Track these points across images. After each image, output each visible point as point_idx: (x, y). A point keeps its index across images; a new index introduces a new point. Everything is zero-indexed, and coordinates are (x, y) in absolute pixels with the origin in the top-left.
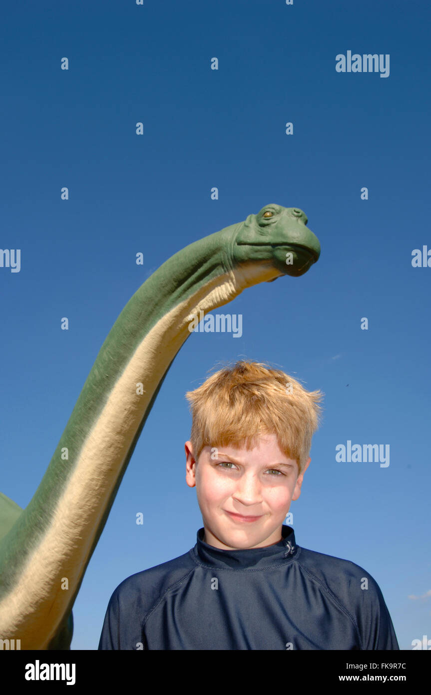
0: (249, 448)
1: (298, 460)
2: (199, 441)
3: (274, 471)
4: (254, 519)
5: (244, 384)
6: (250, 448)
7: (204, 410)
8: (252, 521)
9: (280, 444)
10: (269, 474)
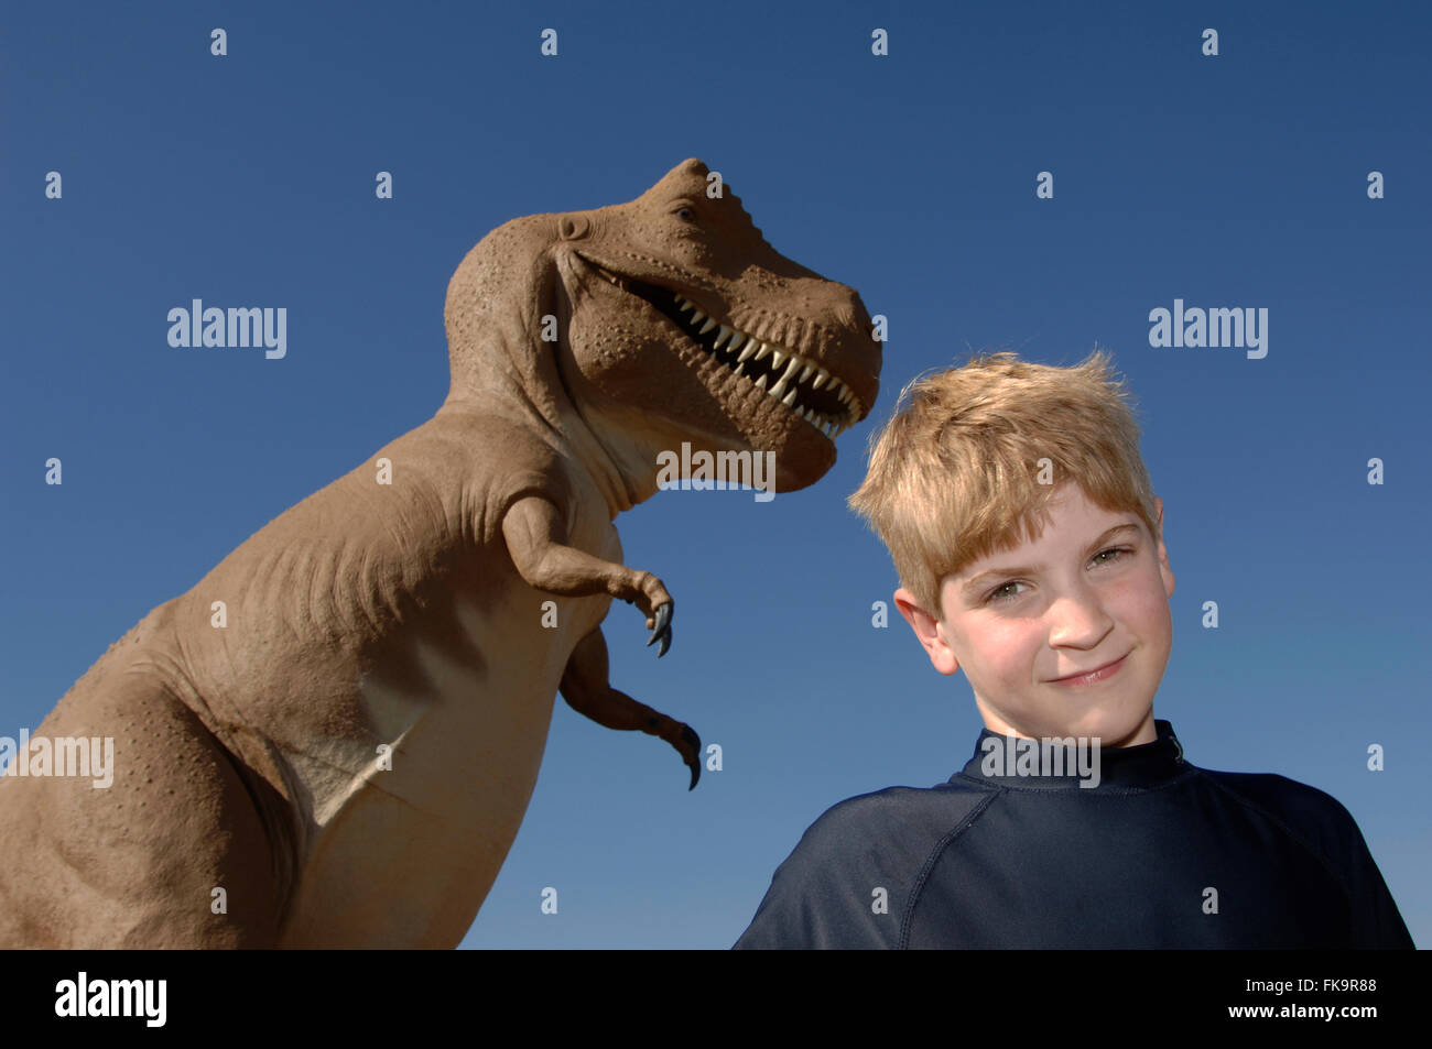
0: (1034, 533)
1: (1137, 507)
2: (924, 576)
3: (1103, 554)
4: (1115, 665)
5: (954, 418)
6: (1037, 533)
7: (901, 509)
8: (1113, 672)
9: (1090, 492)
10: (1098, 564)
